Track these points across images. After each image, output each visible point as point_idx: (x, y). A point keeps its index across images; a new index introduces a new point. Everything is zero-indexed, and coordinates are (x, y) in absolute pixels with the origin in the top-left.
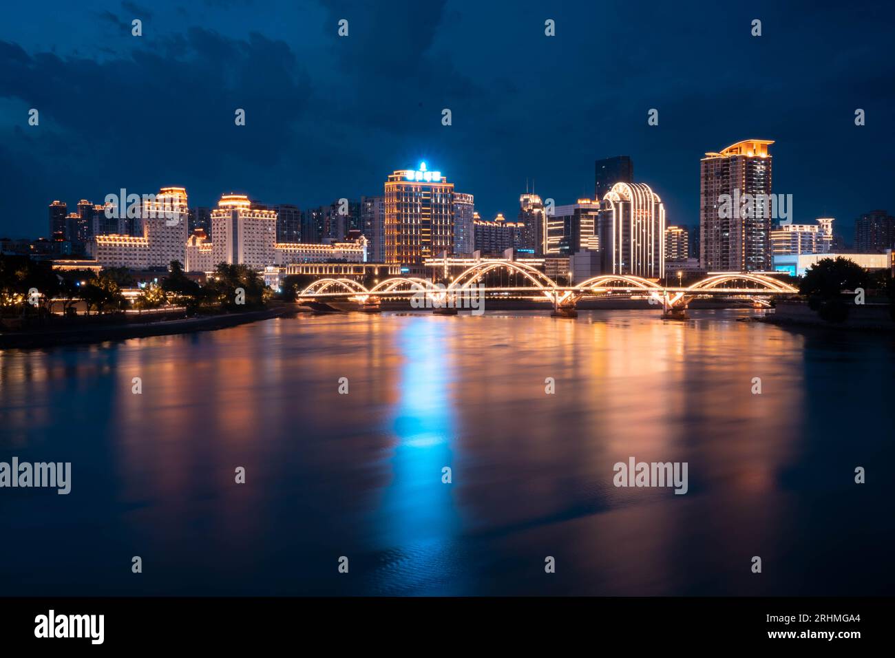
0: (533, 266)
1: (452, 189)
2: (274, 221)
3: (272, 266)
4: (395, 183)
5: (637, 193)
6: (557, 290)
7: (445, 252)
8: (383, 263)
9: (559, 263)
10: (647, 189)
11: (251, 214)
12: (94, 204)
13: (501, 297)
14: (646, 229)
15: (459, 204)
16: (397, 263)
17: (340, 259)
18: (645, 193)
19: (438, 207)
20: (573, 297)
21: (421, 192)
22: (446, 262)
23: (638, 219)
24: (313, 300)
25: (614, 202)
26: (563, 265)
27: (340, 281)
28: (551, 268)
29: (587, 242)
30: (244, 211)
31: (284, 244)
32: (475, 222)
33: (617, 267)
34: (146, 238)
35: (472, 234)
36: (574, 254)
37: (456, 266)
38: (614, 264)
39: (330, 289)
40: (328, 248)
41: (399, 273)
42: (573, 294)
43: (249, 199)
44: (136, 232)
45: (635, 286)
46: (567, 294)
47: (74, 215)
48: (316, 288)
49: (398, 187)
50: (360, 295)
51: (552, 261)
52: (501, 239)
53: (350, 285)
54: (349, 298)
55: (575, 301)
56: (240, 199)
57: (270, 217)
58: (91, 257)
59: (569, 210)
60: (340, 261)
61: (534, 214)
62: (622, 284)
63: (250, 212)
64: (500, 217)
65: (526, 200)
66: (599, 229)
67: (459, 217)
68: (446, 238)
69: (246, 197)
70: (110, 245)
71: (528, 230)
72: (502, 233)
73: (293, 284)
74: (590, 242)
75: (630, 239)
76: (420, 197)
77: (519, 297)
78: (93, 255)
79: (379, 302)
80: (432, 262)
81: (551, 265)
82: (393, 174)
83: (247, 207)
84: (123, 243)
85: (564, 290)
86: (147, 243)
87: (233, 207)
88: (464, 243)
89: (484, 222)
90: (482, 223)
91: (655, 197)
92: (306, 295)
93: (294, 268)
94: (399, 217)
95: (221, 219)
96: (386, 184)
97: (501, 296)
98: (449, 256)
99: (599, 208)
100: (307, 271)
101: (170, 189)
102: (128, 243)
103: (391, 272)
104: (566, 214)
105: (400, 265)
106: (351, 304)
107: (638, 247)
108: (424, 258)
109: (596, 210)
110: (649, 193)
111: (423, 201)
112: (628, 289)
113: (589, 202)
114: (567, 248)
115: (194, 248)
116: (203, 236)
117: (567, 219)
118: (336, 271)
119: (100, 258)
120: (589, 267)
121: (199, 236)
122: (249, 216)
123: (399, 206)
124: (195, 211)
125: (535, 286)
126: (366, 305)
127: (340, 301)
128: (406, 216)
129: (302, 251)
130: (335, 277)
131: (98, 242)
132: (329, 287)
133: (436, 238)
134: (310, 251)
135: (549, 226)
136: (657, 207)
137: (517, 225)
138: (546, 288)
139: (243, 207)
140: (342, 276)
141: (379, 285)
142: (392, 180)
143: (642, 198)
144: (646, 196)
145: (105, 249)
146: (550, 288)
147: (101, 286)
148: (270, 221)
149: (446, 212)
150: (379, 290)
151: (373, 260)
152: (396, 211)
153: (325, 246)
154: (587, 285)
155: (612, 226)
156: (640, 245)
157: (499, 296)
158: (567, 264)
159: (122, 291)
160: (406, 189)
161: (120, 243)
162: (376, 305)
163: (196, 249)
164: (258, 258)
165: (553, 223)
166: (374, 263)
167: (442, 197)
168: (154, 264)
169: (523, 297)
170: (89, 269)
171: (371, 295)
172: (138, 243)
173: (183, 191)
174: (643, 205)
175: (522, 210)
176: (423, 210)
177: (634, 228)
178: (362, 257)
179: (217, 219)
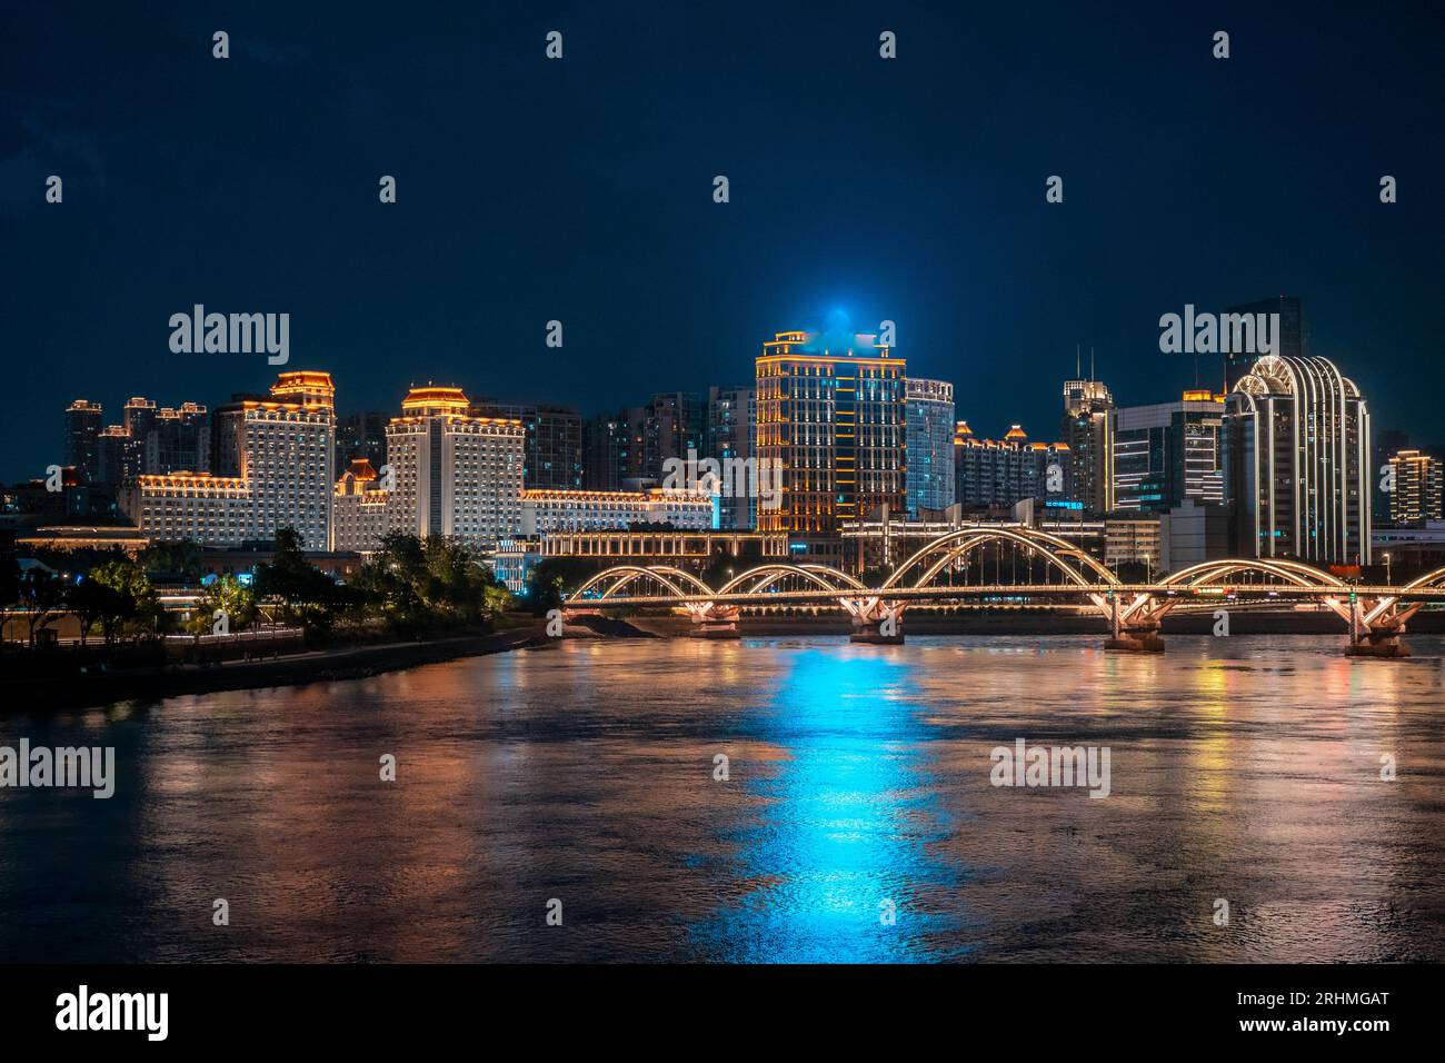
0: (1064, 538)
1: (902, 371)
2: (518, 442)
3: (510, 538)
4: (777, 359)
5: (1307, 377)
6: (1117, 591)
7: (885, 507)
8: (749, 531)
9: (1138, 530)
10: (1330, 370)
11: (471, 428)
12: (159, 407)
13: (1006, 607)
14: (1329, 455)
15: (922, 403)
16: (780, 532)
17: (658, 523)
18: (1325, 377)
19: (872, 408)
20: (1154, 606)
21: (833, 376)
22: (886, 530)
23: (1311, 434)
24: (596, 612)
25: (1255, 397)
26: (1147, 535)
27: (654, 571)
28: (1121, 543)
29: (1201, 486)
30: (454, 420)
31: (540, 491)
32: (958, 442)
33: (1266, 540)
34: (245, 480)
35: (950, 466)
36: (1169, 513)
37: (908, 538)
38: (1258, 534)
39: (632, 588)
40: (636, 499)
41: (785, 553)
42: (1153, 601)
43: (466, 394)
44: (225, 467)
45: (1287, 583)
46: (1141, 599)
47: (116, 431)
48: (603, 586)
49: (785, 366)
50: (694, 601)
51: (1122, 526)
52: (1020, 479)
53: (675, 579)
54: (674, 608)
55: (1157, 616)
56: (448, 395)
57: (511, 433)
58: (129, 519)
59: (1161, 415)
60: (657, 528)
61: (1093, 424)
62: (1259, 577)
63: (469, 423)
64: (1016, 431)
65: (1076, 394)
66: (1225, 457)
67: (922, 430)
68: (889, 478)
69: (459, 391)
70: (169, 494)
71: (1080, 458)
72: (1020, 467)
73: (554, 577)
74: (1208, 484)
75: (1292, 477)
76: (833, 387)
77: (1047, 607)
78: (132, 516)
79: (737, 617)
80: (857, 530)
81: (1121, 535)
82: (774, 340)
83: (462, 411)
84: (196, 489)
85: (1132, 592)
86: (246, 491)
87: (433, 411)
88: (932, 488)
89: (980, 442)
90: (975, 444)
91: (1347, 387)
92: (580, 601)
93: (558, 542)
94: (785, 431)
95: (407, 439)
96: (759, 361)
97: (1007, 603)
98: (892, 516)
99: (1223, 410)
100: (586, 549)
101: (298, 374)
102: (206, 490)
103: (768, 551)
104: (1153, 424)
105: (786, 536)
106: (678, 622)
107: (1311, 497)
108: (840, 520)
109: (1217, 415)
110: (1333, 376)
111: (839, 396)
112: (1272, 589)
113: (1207, 397)
114: (1157, 497)
115: (350, 500)
116: (369, 475)
117: (1156, 433)
118: (648, 549)
119: (147, 523)
120: (1202, 541)
121: (360, 476)
122: (467, 431)
123: (785, 408)
124: (358, 422)
125: (1071, 582)
126: (708, 623)
127: (654, 614)
128: (802, 430)
129: (579, 506)
130: (644, 562)
131: (144, 488)
132: (630, 584)
133: (867, 477)
134: (595, 506)
135: (1118, 450)
136: (1352, 409)
137: (1053, 449)
138: (1095, 587)
139: (453, 411)
140: (661, 561)
141: (736, 580)
142: (771, 351)
143: (1319, 389)
144: (1326, 383)
145: (159, 503)
146: (1104, 587)
147: (114, 583)
148: (510, 441)
149: (888, 421)
150: (736, 590)
151: (735, 526)
152: (779, 418)
153: (630, 494)
154: (1187, 581)
155: (1253, 449)
156: (1315, 491)
157: (1001, 603)
158: (1155, 534)
159: (159, 594)
160: (801, 371)
161: (191, 489)
162: (729, 623)
163: (354, 502)
164: (484, 521)
165: (1126, 444)
166: (731, 531)
167: (880, 388)
168: (261, 534)
169: (1056, 607)
170: (116, 545)
171: (718, 603)
172: (228, 490)
173: (325, 379)
174: (1320, 403)
175: (1065, 413)
176: (838, 416)
177: (1302, 454)
178: (708, 519)
179: (399, 439)
